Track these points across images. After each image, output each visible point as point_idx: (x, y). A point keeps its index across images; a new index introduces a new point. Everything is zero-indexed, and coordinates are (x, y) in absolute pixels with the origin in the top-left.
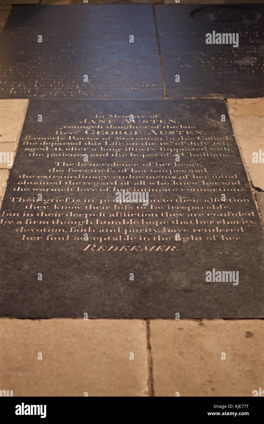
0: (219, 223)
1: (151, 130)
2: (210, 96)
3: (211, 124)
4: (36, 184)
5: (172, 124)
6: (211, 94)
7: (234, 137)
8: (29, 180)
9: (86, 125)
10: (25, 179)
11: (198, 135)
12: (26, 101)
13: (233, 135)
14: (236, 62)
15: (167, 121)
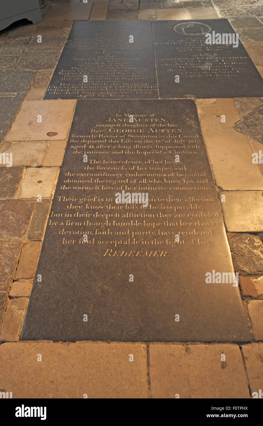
0: (195, 225)
1: (150, 128)
2: (186, 97)
3: (187, 122)
4: (76, 182)
5: (163, 123)
6: (186, 95)
7: (202, 134)
8: (71, 178)
9: (110, 123)
10: (69, 177)
11: (179, 133)
12: (75, 101)
13: (201, 133)
14: (200, 67)
15: (160, 120)
